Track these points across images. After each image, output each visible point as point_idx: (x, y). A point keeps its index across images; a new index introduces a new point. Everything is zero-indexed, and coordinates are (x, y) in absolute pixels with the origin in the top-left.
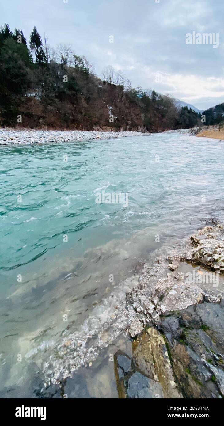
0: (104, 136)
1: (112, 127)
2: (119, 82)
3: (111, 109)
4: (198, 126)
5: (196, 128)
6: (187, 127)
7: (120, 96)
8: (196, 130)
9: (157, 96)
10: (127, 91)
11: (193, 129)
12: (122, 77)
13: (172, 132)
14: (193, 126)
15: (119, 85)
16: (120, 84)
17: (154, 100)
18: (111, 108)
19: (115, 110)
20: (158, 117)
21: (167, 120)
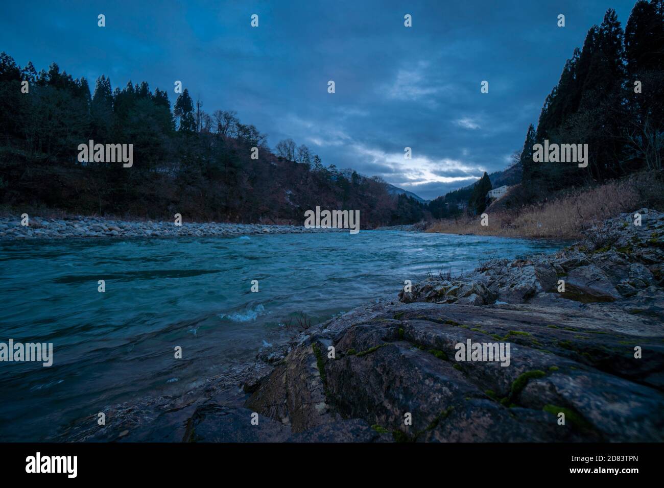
0: (277, 230)
1: (290, 220)
2: (302, 160)
3: (290, 195)
4: (425, 220)
5: (423, 223)
6: (411, 222)
7: (304, 177)
8: (424, 225)
9: (360, 178)
10: (314, 172)
11: (419, 224)
12: (306, 153)
13: (389, 229)
14: (419, 221)
15: (302, 162)
16: (304, 162)
17: (356, 184)
18: (290, 192)
19: (296, 196)
20: (364, 207)
21: (378, 211)
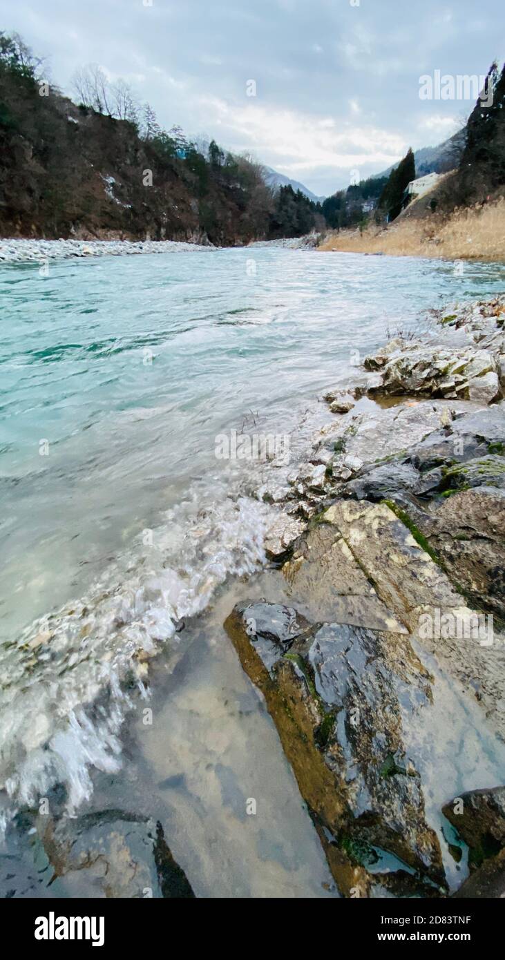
0: (104, 250)
1: (121, 232)
2: (122, 112)
3: (113, 184)
4: (317, 231)
5: (314, 235)
6: (297, 232)
7: (130, 150)
8: (315, 238)
9: (223, 154)
10: (147, 138)
11: (308, 237)
12: (128, 98)
13: (266, 246)
14: (307, 232)
15: (123, 119)
16: (127, 118)
17: (215, 165)
18: (111, 180)
19: (122, 187)
20: (231, 209)
21: (251, 216)
